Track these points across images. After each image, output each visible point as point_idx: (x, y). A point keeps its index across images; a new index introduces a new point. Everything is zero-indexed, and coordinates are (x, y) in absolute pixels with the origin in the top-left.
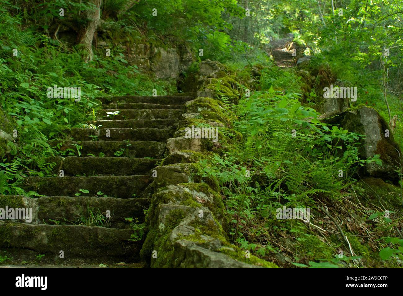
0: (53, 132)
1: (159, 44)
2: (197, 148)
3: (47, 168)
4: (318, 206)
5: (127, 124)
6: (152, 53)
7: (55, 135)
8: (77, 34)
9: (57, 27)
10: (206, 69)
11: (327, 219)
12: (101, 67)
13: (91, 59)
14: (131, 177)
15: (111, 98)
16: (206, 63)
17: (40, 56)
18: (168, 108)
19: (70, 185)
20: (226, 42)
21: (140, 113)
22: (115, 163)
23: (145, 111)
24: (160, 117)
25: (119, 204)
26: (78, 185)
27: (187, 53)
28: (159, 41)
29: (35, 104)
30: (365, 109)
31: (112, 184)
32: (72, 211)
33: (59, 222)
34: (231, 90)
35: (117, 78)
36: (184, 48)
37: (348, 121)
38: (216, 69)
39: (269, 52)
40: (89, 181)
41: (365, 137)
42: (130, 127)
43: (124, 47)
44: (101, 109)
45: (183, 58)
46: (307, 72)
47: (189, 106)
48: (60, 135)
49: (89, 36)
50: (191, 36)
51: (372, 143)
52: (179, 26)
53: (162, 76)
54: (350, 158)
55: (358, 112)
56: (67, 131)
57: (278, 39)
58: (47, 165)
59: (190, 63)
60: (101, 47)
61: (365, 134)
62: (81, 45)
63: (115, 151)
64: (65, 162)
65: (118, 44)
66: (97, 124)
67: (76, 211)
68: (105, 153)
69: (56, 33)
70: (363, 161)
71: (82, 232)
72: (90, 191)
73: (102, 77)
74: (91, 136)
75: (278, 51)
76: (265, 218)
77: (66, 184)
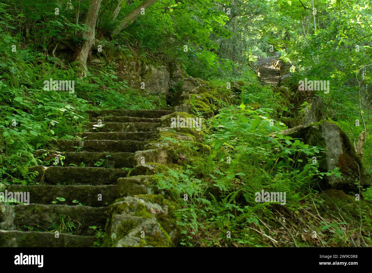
0: (41, 143)
1: (150, 61)
2: (163, 161)
3: (30, 176)
4: (275, 217)
5: (110, 136)
6: (143, 70)
7: (42, 146)
8: (73, 52)
9: (55, 46)
10: (188, 85)
11: (283, 230)
12: (94, 82)
13: (86, 76)
14: (105, 186)
15: (100, 112)
16: (189, 80)
17: (38, 72)
18: (151, 121)
19: (48, 193)
20: (214, 60)
21: (124, 126)
22: (93, 173)
23: (128, 124)
24: (142, 130)
25: (89, 212)
26: (55, 193)
27: (176, 70)
28: (150, 59)
29: (26, 117)
30: (327, 124)
31: (87, 193)
32: (46, 218)
33: (33, 228)
34: (209, 105)
35: (108, 93)
36: (174, 66)
37: (311, 136)
38: (197, 86)
39: (257, 69)
40: (66, 190)
41: (326, 151)
42: (113, 139)
43: (117, 64)
44: (89, 122)
45: (173, 75)
46: (287, 88)
47: (164, 120)
48: (47, 146)
49: (84, 54)
50: (180, 54)
51: (333, 156)
52: (169, 45)
53: (152, 91)
54: (310, 171)
55: (320, 127)
56: (54, 142)
57: (266, 57)
58: (30, 174)
59: (179, 79)
60: (95, 64)
61: (327, 147)
62: (76, 62)
63: (96, 162)
64: (47, 171)
65: (111, 62)
66: (82, 136)
67: (49, 218)
68: (86, 163)
69: (54, 51)
70: (322, 174)
71: (49, 238)
72: (66, 199)
73: (95, 92)
74: (76, 147)
75: (266, 69)
76: (220, 229)
77: (45, 193)
